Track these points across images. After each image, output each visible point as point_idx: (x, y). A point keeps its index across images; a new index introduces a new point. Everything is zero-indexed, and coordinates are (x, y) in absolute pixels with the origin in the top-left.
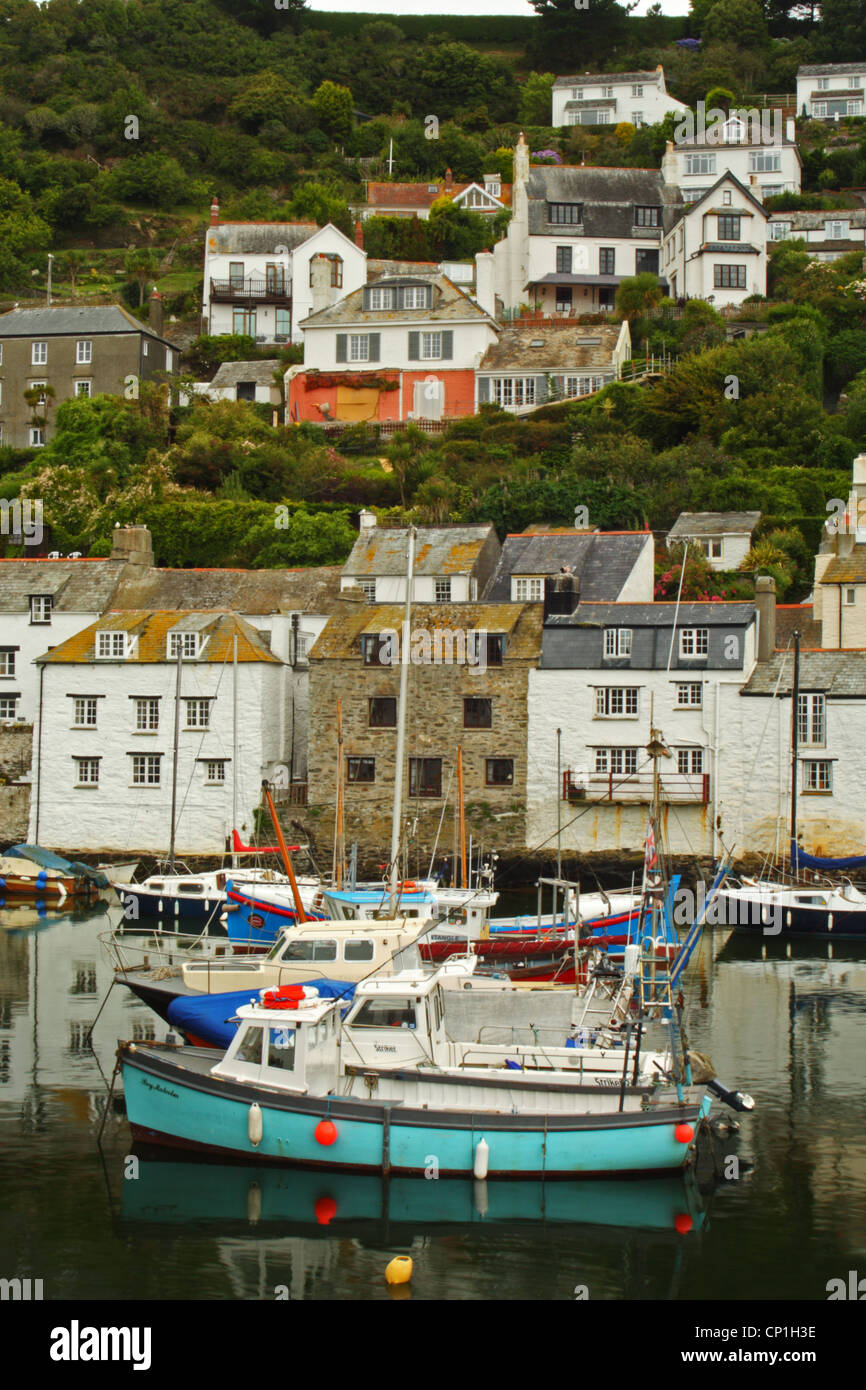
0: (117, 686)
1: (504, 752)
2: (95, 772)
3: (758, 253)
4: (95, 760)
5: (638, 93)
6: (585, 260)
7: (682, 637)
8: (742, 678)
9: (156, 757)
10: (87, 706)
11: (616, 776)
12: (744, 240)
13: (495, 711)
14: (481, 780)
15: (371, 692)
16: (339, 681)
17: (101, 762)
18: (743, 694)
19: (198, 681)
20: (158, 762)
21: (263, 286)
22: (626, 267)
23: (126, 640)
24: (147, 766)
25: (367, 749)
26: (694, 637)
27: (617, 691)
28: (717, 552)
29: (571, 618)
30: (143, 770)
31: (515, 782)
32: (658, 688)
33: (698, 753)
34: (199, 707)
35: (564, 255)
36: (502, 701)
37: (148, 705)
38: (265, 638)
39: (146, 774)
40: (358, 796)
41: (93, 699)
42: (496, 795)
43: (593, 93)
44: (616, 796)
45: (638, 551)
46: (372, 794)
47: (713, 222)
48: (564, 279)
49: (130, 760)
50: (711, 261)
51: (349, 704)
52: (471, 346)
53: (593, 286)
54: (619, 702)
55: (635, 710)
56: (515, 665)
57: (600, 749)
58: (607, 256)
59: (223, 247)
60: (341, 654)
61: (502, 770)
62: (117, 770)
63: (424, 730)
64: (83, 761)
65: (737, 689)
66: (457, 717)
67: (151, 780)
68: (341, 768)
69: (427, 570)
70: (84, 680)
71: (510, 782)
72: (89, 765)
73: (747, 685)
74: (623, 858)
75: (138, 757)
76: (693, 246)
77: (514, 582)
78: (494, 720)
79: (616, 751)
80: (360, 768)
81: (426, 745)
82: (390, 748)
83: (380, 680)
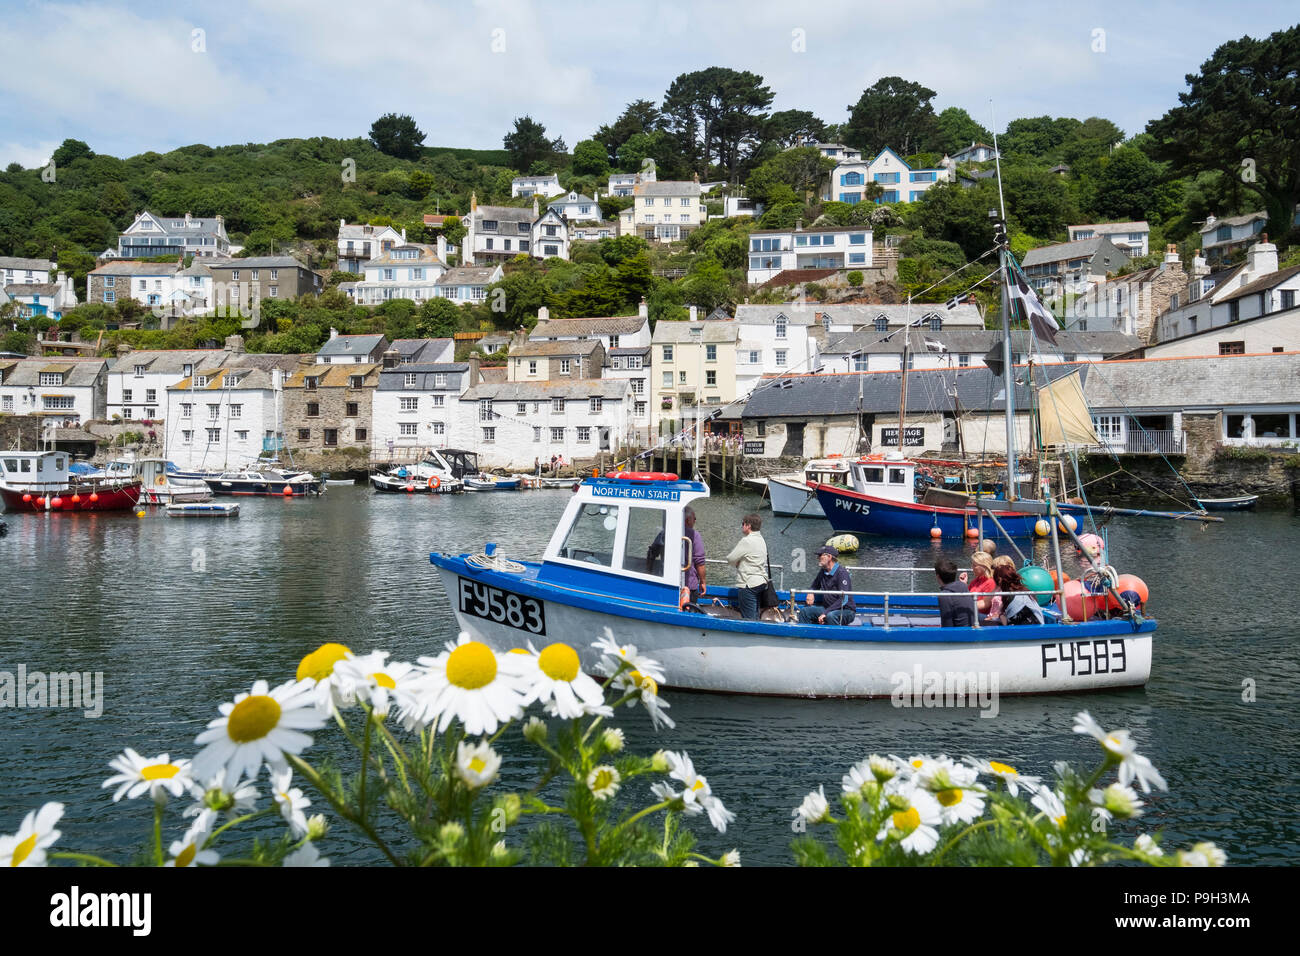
0: (201, 401)
1: (362, 426)
2: (192, 437)
3: (565, 243)
4: (191, 432)
5: (546, 183)
6: (499, 245)
7: (437, 377)
8: (461, 394)
9: (217, 430)
10: (188, 408)
11: (408, 436)
12: (557, 236)
13: (359, 409)
14: (354, 437)
15: (307, 401)
16: (294, 397)
17: (194, 433)
18: (461, 401)
19: (236, 398)
20: (218, 432)
21: (360, 252)
22: (515, 247)
23: (206, 380)
24: (214, 433)
25: (306, 425)
26: (442, 377)
27: (409, 399)
29: (396, 368)
30: (212, 436)
31: (368, 439)
32: (426, 399)
33: (442, 425)
34: (237, 408)
35: (490, 242)
36: (362, 404)
37: (215, 407)
39: (214, 438)
40: (303, 446)
41: (191, 406)
42: (360, 445)
43: (528, 185)
45: (446, 347)
46: (308, 445)
47: (544, 229)
48: (489, 252)
49: (206, 431)
50: (543, 245)
51: (299, 407)
52: (433, 274)
53: (501, 254)
54: (412, 404)
55: (416, 408)
56: (367, 389)
57: (402, 425)
58: (508, 243)
59: (345, 235)
60: (297, 385)
61: (362, 434)
62: (201, 436)
63: (330, 417)
64: (187, 432)
65: (459, 399)
66: (344, 411)
67: (215, 440)
68: (296, 433)
70: (187, 398)
71: (365, 439)
72: (189, 434)
73: (463, 397)
75: (209, 430)
76: (536, 238)
78: (359, 412)
79: (409, 425)
80: (304, 434)
81: (330, 423)
82: (316, 425)
83: (311, 397)
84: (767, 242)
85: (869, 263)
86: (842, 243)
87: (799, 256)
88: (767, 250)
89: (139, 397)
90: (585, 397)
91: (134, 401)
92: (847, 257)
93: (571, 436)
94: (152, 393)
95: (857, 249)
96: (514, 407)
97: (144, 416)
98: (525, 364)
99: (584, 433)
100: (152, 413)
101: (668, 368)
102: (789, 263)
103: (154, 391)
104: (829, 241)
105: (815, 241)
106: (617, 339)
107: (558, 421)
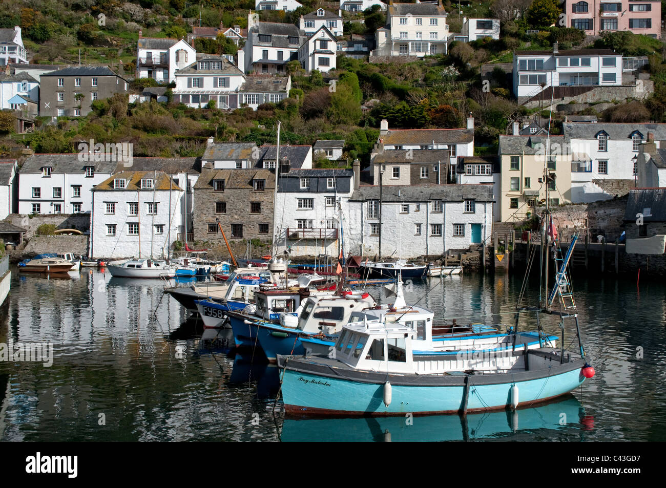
0: (122, 199)
1: (265, 222)
2: (114, 230)
3: (333, 54)
4: (114, 226)
6: (273, 55)
7: (328, 181)
8: (350, 195)
9: (137, 224)
10: (111, 206)
11: (305, 230)
12: (329, 49)
13: (262, 207)
14: (257, 231)
15: (217, 200)
16: (205, 197)
17: (116, 226)
18: (350, 201)
19: (153, 197)
20: (138, 226)
21: (159, 61)
22: (286, 56)
23: (125, 182)
24: (135, 228)
25: (215, 220)
26: (332, 181)
27: (305, 200)
28: (331, 154)
29: (288, 174)
30: (132, 229)
31: (269, 232)
32: (319, 199)
33: (334, 221)
34: (153, 207)
35: (265, 53)
36: (264, 203)
37: (135, 206)
38: (177, 181)
39: (134, 231)
40: (212, 238)
41: (113, 203)
42: (263, 237)
44: (307, 237)
45: (307, 152)
46: (217, 237)
47: (318, 43)
48: (265, 61)
49: (128, 225)
50: (317, 56)
51: (209, 205)
52: (237, 82)
53: (276, 64)
54: (309, 203)
55: (312, 206)
56: (269, 190)
57: (300, 220)
58: (280, 54)
59: (144, 47)
60: (206, 187)
61: (265, 228)
62: (123, 229)
63: (236, 214)
64: (110, 226)
65: (347, 199)
66: (249, 209)
67: (135, 233)
68: (206, 228)
69: (234, 158)
70: (110, 197)
71: (268, 232)
72: (112, 227)
73: (352, 198)
74: (309, 258)
75: (131, 224)
76: (311, 51)
77: (264, 163)
78: (261, 210)
79: (305, 221)
80: (213, 228)
81: (237, 219)
82: (225, 220)
83: (220, 196)
84: (531, 62)
85: (619, 81)
86: (596, 64)
87: (561, 75)
88: (531, 68)
89: (47, 193)
90: (460, 199)
91: (42, 197)
92: (601, 76)
93: (449, 230)
94: (58, 190)
95: (609, 70)
96: (399, 207)
97: (52, 210)
98: (390, 169)
99: (459, 229)
100: (58, 207)
101: (516, 174)
102: (553, 80)
103: (60, 189)
104: (587, 63)
105: (574, 63)
106: (455, 147)
107: (437, 218)
